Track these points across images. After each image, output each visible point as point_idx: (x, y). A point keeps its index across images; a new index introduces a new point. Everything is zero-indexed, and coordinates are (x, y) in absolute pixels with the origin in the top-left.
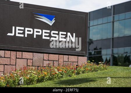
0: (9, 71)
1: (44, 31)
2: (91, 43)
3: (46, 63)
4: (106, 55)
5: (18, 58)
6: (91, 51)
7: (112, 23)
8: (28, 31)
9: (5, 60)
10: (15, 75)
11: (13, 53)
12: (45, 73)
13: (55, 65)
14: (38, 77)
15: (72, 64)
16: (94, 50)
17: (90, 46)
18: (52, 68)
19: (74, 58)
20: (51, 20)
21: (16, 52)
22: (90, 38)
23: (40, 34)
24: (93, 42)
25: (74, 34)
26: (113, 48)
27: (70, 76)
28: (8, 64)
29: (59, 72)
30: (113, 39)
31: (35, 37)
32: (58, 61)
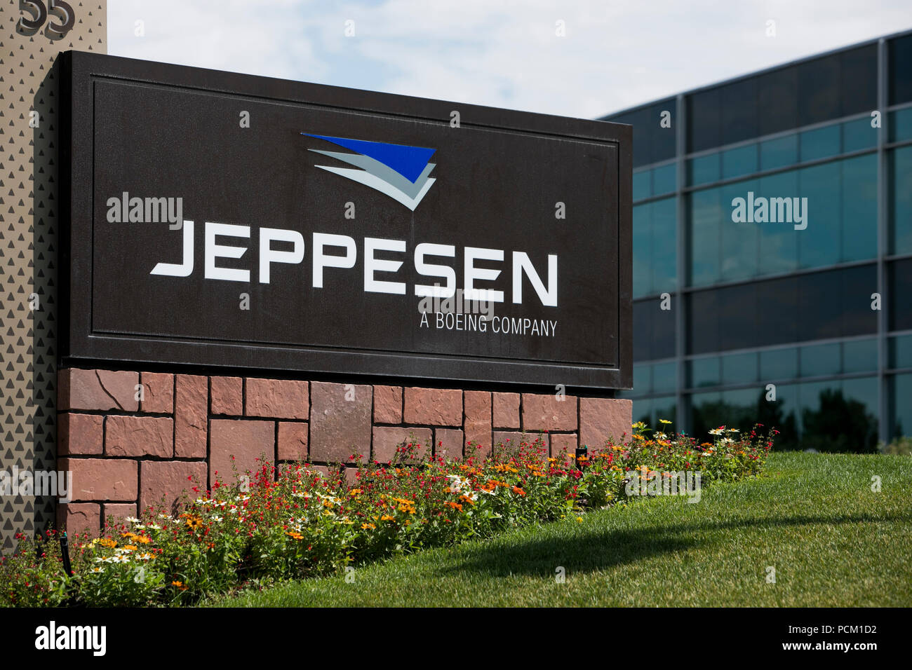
1: (371, 244)
5: (223, 416)
8: (276, 245)
9: (146, 432)
10: (217, 518)
11: (192, 385)
13: (442, 453)
14: (356, 527)
15: (547, 443)
19: (555, 406)
20: (412, 175)
21: (204, 378)
25: (553, 260)
26: (689, 350)
27: (550, 517)
28: (161, 455)
29: (484, 492)
30: (687, 297)
31: (318, 282)
32: (462, 428)
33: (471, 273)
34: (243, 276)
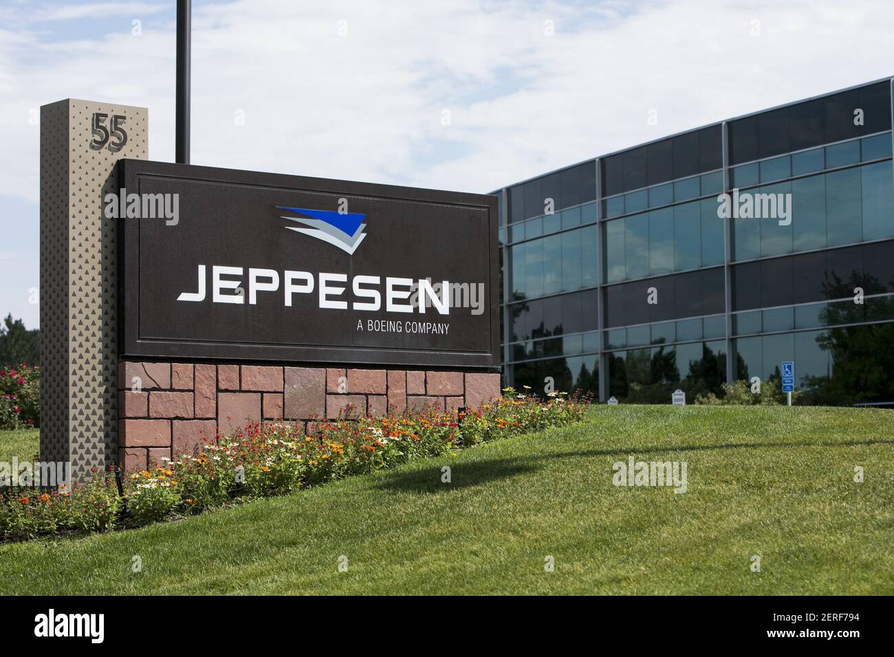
0: (192, 444)
1: (324, 277)
2: (519, 310)
3: (336, 406)
4: (579, 356)
5: (226, 391)
6: (520, 342)
7: (596, 226)
8: (260, 279)
9: (175, 402)
10: (217, 458)
11: (206, 371)
12: (334, 445)
13: (373, 411)
14: (306, 463)
15: (443, 405)
16: (533, 338)
17: (516, 319)
18: (361, 426)
19: (449, 379)
21: (214, 367)
22: (514, 291)
23: (308, 289)
24: (528, 304)
25: (446, 285)
26: (606, 325)
27: (434, 453)
28: (186, 416)
29: (392, 438)
30: (604, 289)
31: (288, 302)
32: (386, 395)
33: (391, 294)
34: (239, 300)
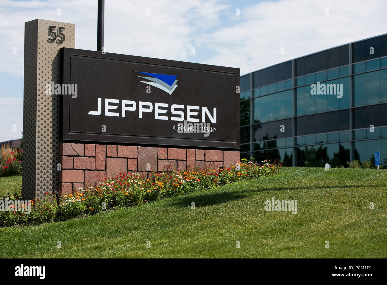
0: (94, 182)
1: (157, 105)
2: (258, 128)
3: (163, 165)
4: (284, 148)
5: (111, 157)
6: (258, 142)
7: (292, 90)
8: (127, 105)
9: (86, 162)
10: (104, 188)
11: (101, 148)
12: (159, 183)
13: (180, 168)
14: (146, 192)
15: (213, 165)
17: (256, 132)
18: (173, 174)
19: (216, 154)
20: (170, 84)
21: (105, 146)
22: (255, 119)
23: (150, 110)
24: (261, 125)
25: (215, 109)
26: (296, 135)
27: (207, 187)
28: (91, 169)
29: (187, 180)
30: (295, 119)
31: (140, 116)
32: (186, 160)
33: (189, 113)
34: (117, 115)
